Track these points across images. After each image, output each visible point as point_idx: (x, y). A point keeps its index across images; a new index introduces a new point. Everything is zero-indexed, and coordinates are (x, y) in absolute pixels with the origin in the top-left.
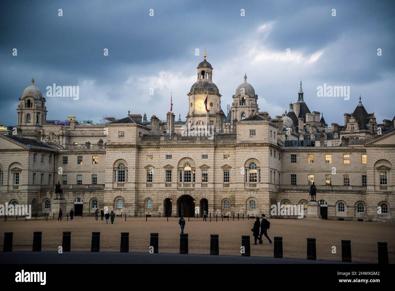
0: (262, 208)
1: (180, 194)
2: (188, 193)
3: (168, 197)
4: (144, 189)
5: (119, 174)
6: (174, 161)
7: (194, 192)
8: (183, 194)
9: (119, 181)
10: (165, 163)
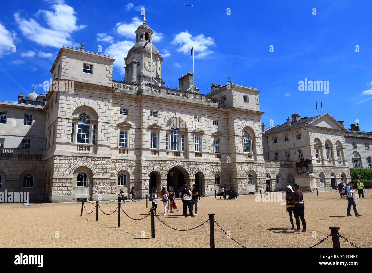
0: (260, 182)
1: (171, 166)
2: (181, 165)
3: (155, 170)
4: (116, 156)
5: (79, 131)
6: (163, 119)
7: (188, 163)
8: (176, 165)
9: (79, 141)
10: (150, 121)
